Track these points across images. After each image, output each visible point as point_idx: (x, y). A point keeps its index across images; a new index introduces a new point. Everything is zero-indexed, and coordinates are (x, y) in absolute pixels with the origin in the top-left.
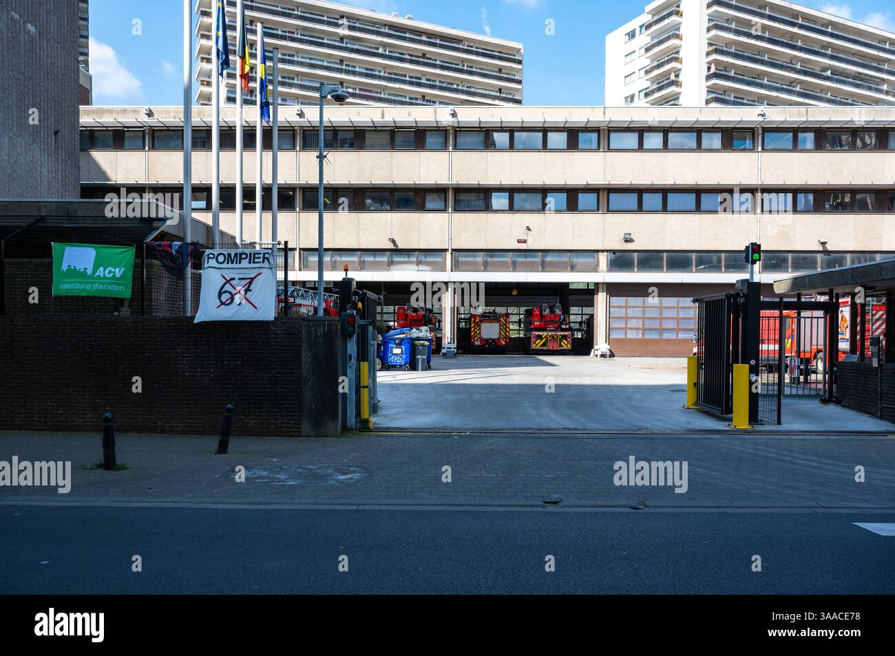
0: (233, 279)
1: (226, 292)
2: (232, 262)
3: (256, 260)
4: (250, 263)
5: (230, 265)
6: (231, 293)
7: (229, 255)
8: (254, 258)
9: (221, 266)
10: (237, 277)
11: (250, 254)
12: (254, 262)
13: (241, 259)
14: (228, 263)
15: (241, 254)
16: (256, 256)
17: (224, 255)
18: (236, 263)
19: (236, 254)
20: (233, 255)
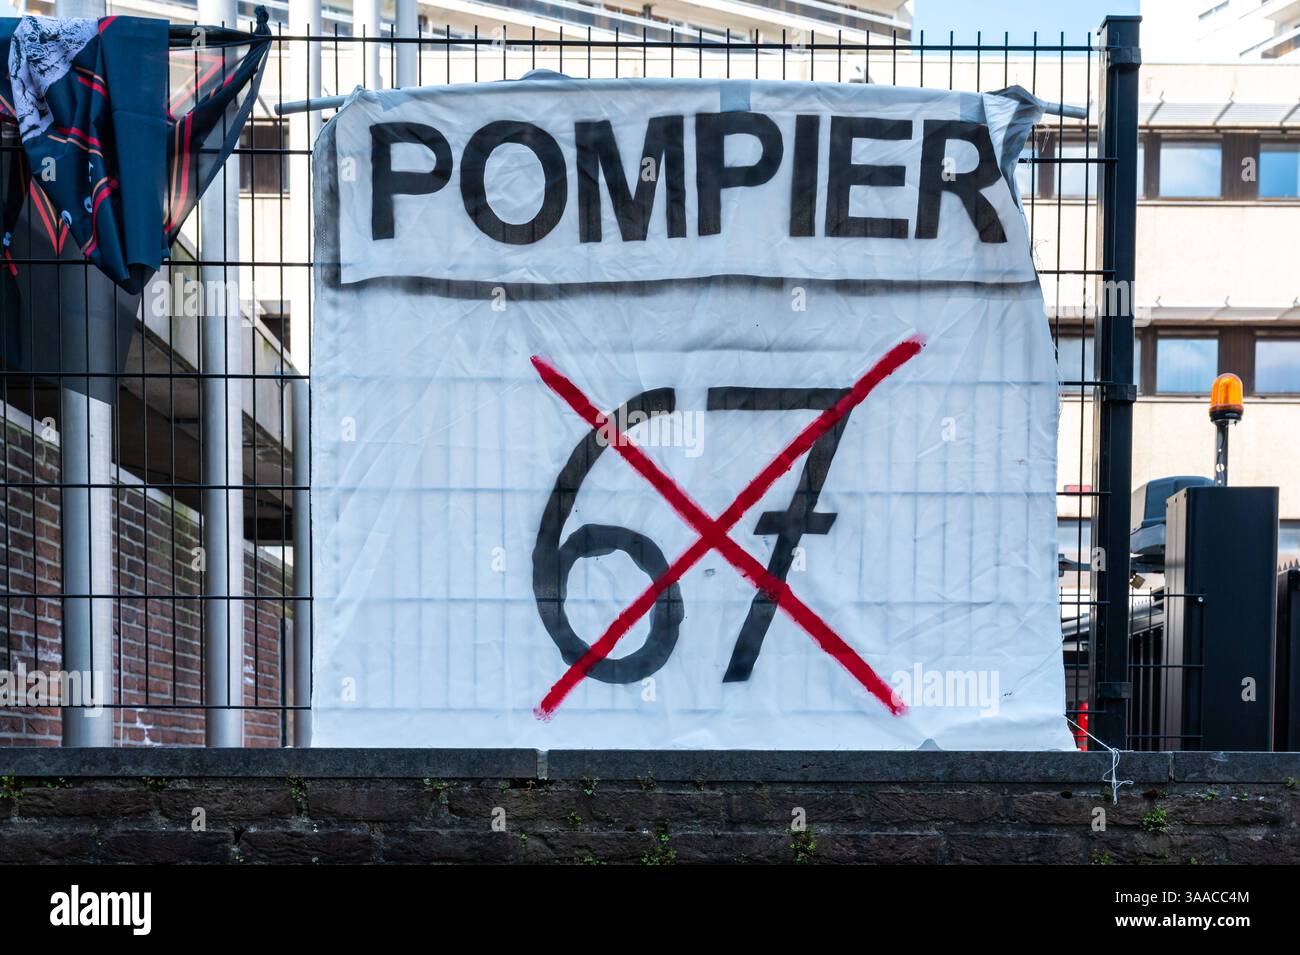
0: (660, 400)
1: (595, 540)
2: (634, 227)
3: (864, 202)
4: (801, 226)
5: (612, 256)
6: (642, 549)
7: (597, 142)
8: (846, 174)
9: (523, 264)
10: (694, 375)
11: (807, 126)
12: (842, 225)
13: (717, 176)
14: (591, 231)
15: (714, 129)
16: (865, 152)
17: (542, 142)
18: (676, 228)
19: (664, 135)
20: (631, 144)
